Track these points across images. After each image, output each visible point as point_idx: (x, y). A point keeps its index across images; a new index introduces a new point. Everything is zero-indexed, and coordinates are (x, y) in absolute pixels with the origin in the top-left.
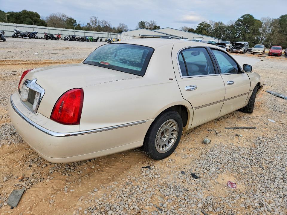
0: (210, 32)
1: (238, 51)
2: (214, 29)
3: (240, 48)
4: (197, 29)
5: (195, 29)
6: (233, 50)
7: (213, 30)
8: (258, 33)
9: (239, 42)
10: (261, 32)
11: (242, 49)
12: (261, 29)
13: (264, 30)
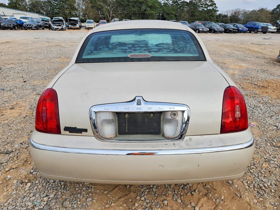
0: (27, 7)
1: (75, 27)
2: (31, 4)
3: (76, 25)
4: (9, 4)
5: (7, 5)
6: (70, 26)
7: (29, 5)
8: (74, 8)
9: (72, 18)
10: (77, 7)
11: (77, 25)
12: (76, 4)
13: (78, 5)
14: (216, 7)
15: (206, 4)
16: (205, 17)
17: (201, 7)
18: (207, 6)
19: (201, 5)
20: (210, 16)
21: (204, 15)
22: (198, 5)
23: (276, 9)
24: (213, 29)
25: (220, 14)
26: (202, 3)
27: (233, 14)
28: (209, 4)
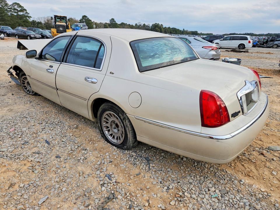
14: (27, 13)
15: (15, 9)
16: (18, 23)
17: (9, 11)
18: (16, 11)
19: (9, 10)
20: (24, 22)
21: (17, 20)
22: (5, 9)
23: (82, 19)
24: (45, 36)
25: (33, 21)
26: (9, 7)
27: (46, 22)
28: (19, 9)
